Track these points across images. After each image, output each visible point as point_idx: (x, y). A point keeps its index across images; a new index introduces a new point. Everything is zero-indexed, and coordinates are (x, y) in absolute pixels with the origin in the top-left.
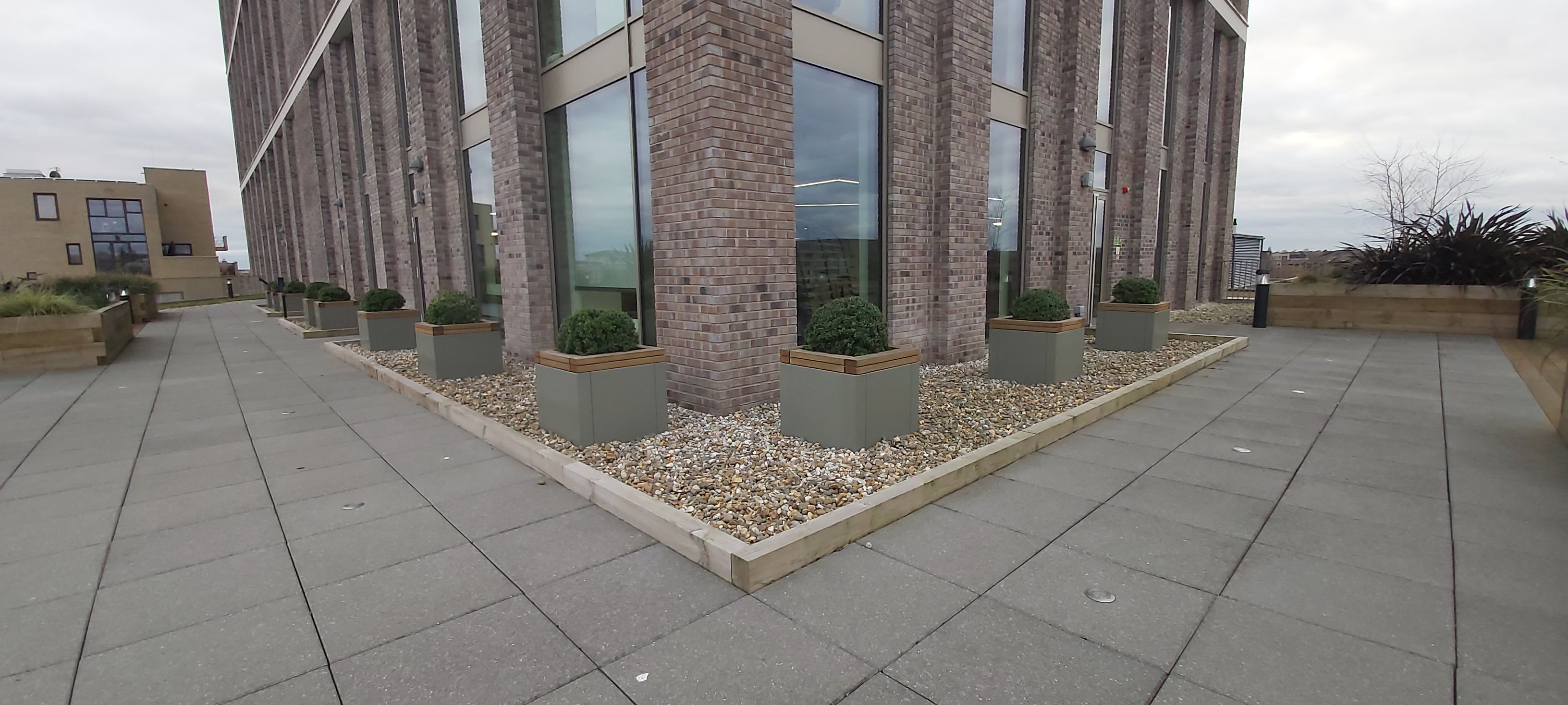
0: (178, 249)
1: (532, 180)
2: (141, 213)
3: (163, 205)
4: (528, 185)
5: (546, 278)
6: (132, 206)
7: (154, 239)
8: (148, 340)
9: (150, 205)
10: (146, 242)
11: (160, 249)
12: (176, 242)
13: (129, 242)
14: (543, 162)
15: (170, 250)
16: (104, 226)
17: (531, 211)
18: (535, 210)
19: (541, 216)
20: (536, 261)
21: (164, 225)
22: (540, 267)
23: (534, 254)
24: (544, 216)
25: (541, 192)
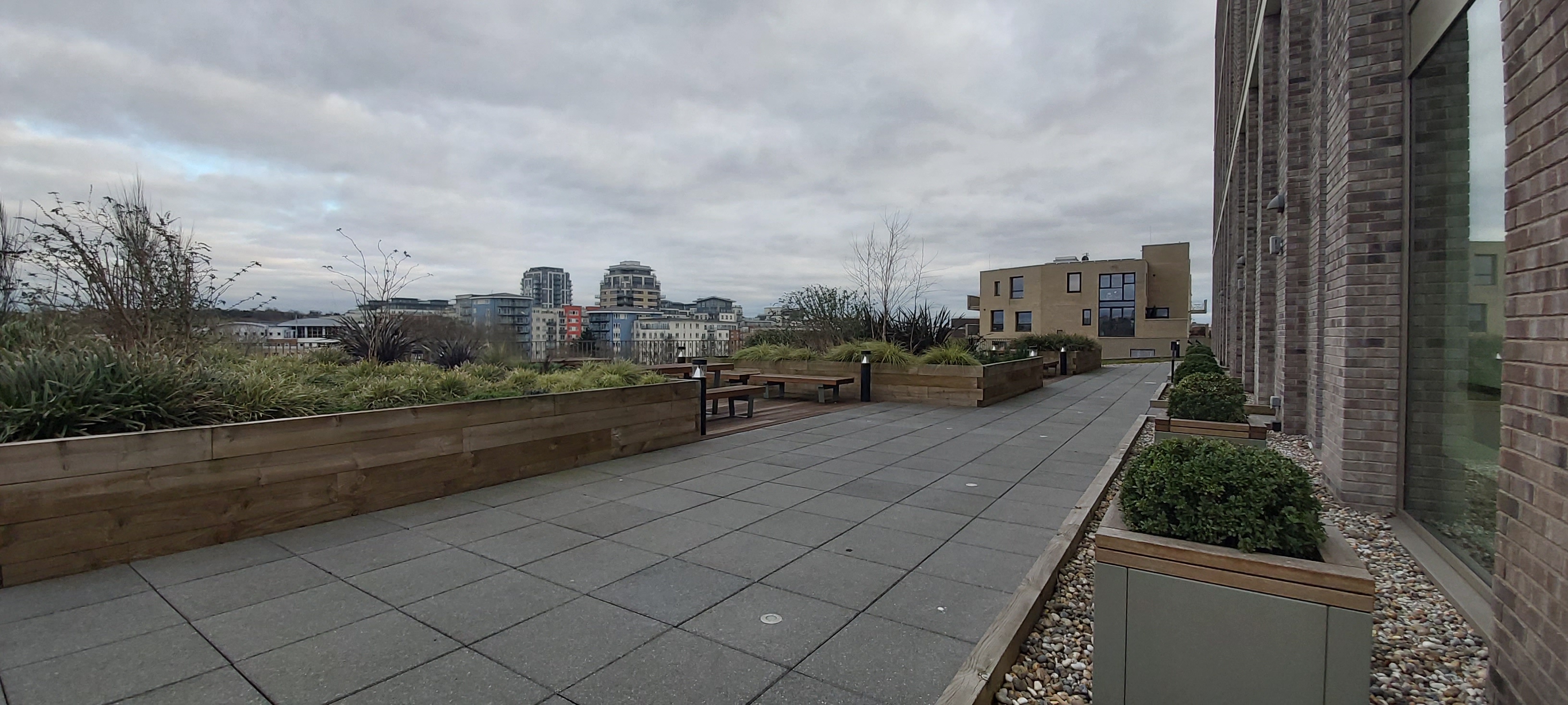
0: (1159, 313)
1: (1374, 197)
2: (1134, 283)
3: (1151, 275)
4: (1364, 206)
5: (1386, 363)
6: (1129, 278)
7: (1141, 305)
8: (1051, 389)
9: (1142, 278)
10: (1134, 307)
11: (1145, 312)
12: (1157, 307)
13: (1122, 308)
14: (1401, 163)
15: (1151, 313)
16: (1108, 295)
17: (1366, 249)
18: (1376, 247)
19: (1388, 255)
20: (1366, 333)
21: (1150, 291)
22: (1375, 342)
23: (1366, 320)
24: (1395, 255)
25: (1391, 215)
